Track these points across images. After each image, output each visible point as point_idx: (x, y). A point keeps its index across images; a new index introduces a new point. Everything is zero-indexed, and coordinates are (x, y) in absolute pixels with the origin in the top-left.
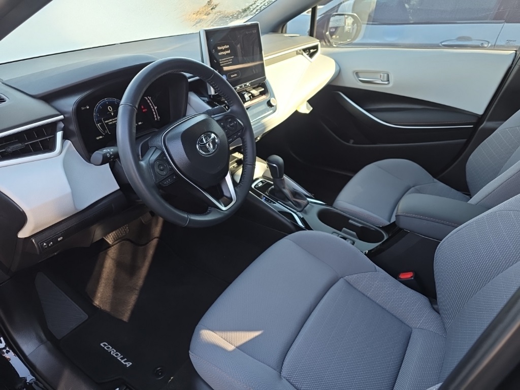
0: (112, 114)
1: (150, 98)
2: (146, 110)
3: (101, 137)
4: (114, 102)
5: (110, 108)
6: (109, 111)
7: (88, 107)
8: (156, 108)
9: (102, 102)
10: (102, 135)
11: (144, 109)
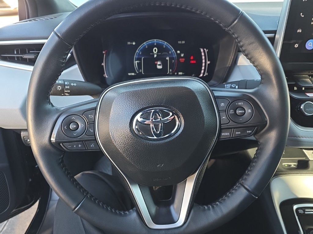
0: (155, 56)
1: (206, 51)
2: (195, 62)
3: (133, 74)
4: (163, 45)
5: (155, 50)
6: (153, 53)
7: (134, 43)
8: (208, 62)
9: (150, 42)
10: (135, 72)
11: (193, 60)
